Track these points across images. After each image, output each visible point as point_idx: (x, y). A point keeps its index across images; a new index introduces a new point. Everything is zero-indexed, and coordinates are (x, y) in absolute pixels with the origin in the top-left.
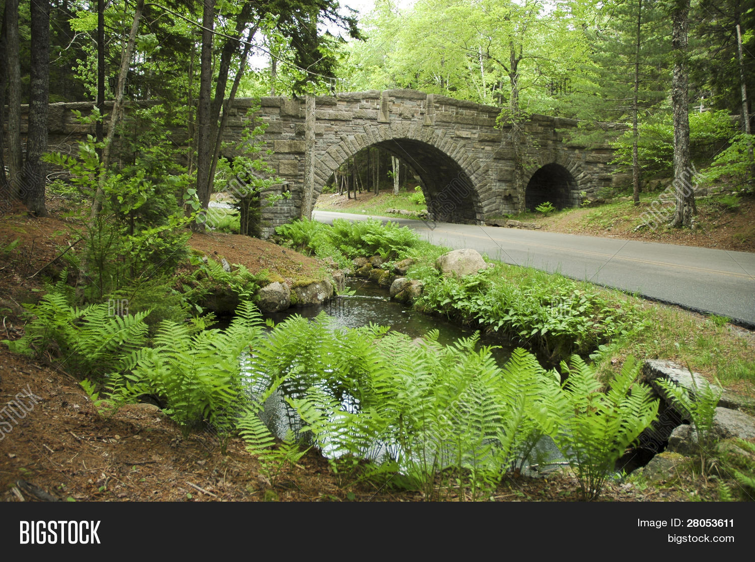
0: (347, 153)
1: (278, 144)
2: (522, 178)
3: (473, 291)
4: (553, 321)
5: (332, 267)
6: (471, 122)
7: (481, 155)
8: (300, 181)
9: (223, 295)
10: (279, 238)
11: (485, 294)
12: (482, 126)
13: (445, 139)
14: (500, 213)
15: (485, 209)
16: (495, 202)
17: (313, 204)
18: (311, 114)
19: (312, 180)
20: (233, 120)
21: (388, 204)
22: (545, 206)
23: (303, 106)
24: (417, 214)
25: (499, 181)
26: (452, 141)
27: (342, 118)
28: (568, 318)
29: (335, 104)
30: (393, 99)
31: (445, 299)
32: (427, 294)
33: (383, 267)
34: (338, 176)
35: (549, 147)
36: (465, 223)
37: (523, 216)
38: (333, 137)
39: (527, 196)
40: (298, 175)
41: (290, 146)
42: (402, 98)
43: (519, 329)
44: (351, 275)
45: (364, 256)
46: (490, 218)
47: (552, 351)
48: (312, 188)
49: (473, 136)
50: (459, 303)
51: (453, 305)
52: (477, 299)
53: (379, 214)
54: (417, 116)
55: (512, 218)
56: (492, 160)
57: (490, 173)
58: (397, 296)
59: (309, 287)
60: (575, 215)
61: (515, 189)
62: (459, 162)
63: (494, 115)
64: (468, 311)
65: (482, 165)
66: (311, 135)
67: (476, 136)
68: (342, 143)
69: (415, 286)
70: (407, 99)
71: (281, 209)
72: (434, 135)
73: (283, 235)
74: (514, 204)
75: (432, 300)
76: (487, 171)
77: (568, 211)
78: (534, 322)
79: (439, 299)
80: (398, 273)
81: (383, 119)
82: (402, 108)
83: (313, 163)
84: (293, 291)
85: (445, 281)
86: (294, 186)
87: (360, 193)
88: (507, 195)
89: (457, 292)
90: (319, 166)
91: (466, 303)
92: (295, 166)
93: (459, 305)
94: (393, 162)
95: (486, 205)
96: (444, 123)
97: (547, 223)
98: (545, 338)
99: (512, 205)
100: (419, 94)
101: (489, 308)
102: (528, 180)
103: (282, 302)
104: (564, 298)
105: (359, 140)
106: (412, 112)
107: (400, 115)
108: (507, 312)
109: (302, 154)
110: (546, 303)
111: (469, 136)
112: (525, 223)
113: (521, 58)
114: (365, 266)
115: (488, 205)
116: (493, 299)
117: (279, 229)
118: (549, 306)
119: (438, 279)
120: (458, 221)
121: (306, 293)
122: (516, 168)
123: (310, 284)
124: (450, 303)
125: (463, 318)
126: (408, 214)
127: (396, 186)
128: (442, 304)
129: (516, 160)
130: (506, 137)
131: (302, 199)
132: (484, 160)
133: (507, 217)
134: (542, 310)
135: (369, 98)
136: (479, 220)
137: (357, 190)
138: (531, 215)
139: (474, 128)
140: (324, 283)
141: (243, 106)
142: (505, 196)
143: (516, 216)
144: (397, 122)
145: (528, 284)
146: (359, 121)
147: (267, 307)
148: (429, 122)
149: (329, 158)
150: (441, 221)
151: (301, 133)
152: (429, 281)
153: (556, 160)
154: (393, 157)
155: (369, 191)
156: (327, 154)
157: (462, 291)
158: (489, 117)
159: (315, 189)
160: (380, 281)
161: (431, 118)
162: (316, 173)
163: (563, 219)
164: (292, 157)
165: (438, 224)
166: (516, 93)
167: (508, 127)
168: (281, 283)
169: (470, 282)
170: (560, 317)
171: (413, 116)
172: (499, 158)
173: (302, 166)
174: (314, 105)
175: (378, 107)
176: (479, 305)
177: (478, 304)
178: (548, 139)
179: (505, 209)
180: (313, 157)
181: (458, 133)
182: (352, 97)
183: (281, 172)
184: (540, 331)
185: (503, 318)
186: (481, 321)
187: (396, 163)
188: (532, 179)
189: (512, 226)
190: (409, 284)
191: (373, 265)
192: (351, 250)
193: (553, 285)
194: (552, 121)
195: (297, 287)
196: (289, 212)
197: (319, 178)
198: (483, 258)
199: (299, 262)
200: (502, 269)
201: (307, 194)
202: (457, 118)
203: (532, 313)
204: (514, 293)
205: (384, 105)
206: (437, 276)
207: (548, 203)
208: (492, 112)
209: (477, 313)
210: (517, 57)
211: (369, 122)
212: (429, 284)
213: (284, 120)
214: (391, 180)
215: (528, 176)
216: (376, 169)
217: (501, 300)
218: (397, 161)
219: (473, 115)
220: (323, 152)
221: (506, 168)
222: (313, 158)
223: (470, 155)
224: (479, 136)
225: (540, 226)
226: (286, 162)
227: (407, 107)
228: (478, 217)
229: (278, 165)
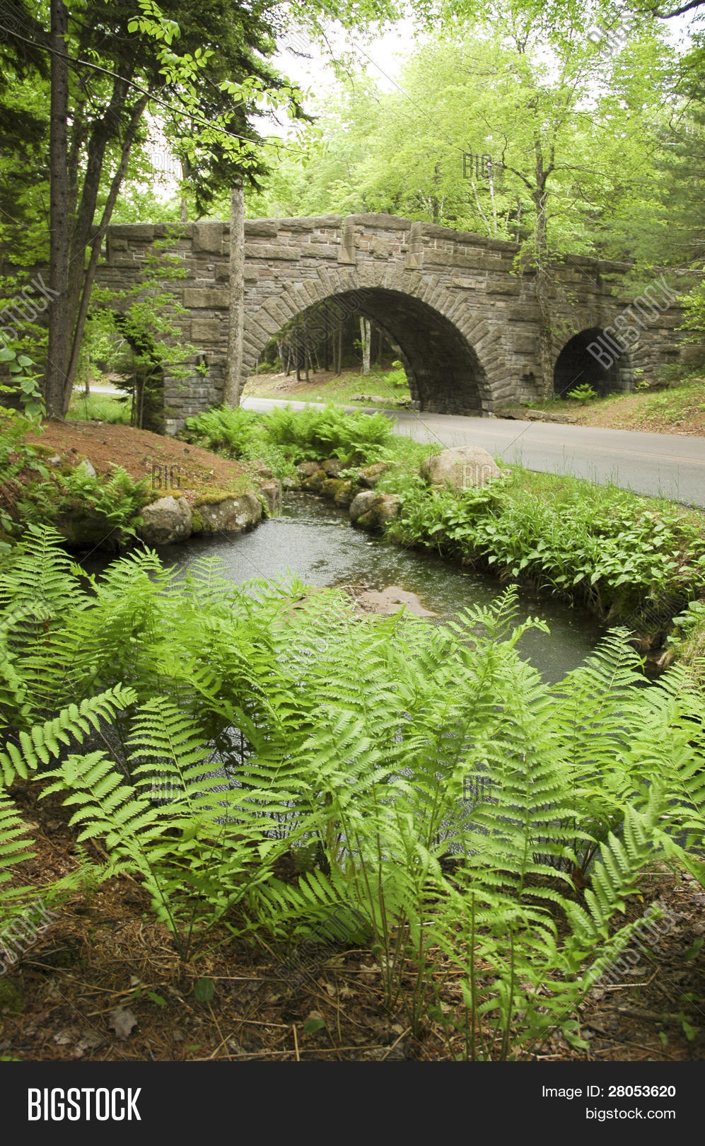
0: (292, 309)
1: (189, 294)
2: (550, 349)
3: (479, 511)
4: (612, 561)
5: (262, 474)
6: (476, 266)
7: (490, 315)
8: (223, 350)
9: (84, 517)
10: (191, 435)
11: (499, 517)
12: (492, 271)
13: (438, 290)
14: (517, 401)
15: (495, 394)
16: (509, 384)
17: (242, 384)
18: (238, 250)
19: (240, 349)
20: (121, 258)
21: (354, 387)
22: (581, 391)
23: (227, 237)
24: (395, 401)
25: (516, 353)
26: (448, 293)
27: (285, 256)
28: (637, 557)
29: (275, 236)
30: (361, 228)
31: (435, 525)
32: (407, 517)
33: (342, 476)
34: (283, 348)
35: (590, 305)
36: (466, 414)
37: (550, 405)
38: (272, 284)
39: (555, 376)
40: (220, 342)
41: (208, 297)
42: (375, 227)
43: (553, 573)
44: (294, 489)
45: (315, 460)
46: (502, 407)
47: (607, 609)
48: (240, 360)
49: (478, 286)
50: (458, 530)
51: (447, 533)
52: (486, 524)
53: (341, 402)
54: (397, 255)
55: (533, 407)
56: (505, 321)
57: (503, 340)
58: (360, 519)
59: (222, 505)
60: (627, 404)
61: (539, 365)
62: (458, 325)
63: (509, 255)
64: (472, 543)
65: (491, 328)
66: (238, 280)
67: (483, 286)
68: (285, 294)
69: (390, 503)
70: (382, 228)
71: (195, 392)
72: (421, 284)
73: (196, 431)
74: (537, 387)
75: (414, 525)
76: (499, 337)
77: (616, 397)
78: (578, 563)
79: (426, 524)
80: (364, 484)
81: (346, 259)
82: (374, 243)
83: (241, 322)
84: (197, 512)
85: (436, 496)
86: (214, 358)
87: (315, 372)
88: (528, 373)
89: (454, 513)
90: (251, 328)
91: (468, 531)
92: (214, 327)
93: (458, 534)
94: (362, 327)
95: (496, 389)
96: (437, 266)
97: (585, 414)
98: (596, 588)
99: (533, 389)
100: (399, 222)
101: (505, 539)
102: (558, 352)
103: (177, 528)
104: (627, 524)
105: (309, 289)
106: (390, 248)
107: (372, 253)
108: (534, 545)
109: (224, 309)
110: (597, 532)
111: (473, 286)
112: (554, 415)
113: (552, 168)
114: (315, 475)
115: (500, 388)
116: (512, 525)
117: (190, 421)
118: (602, 537)
119: (424, 493)
120: (456, 412)
121: (217, 514)
122: (541, 334)
123: (223, 501)
124: (443, 531)
125: (463, 555)
126: (382, 403)
127: (366, 363)
128: (431, 532)
129: (541, 323)
130: (527, 288)
131: (225, 376)
132: (494, 321)
133: (527, 406)
134: (592, 542)
135: (324, 227)
136: (486, 411)
137: (309, 368)
138: (561, 403)
139: (480, 274)
140: (246, 498)
141: (137, 238)
142: (525, 376)
143: (540, 404)
144: (367, 264)
145: (566, 502)
146: (310, 261)
147: (155, 536)
148: (413, 264)
149: (265, 316)
150: (431, 411)
151: (223, 279)
152: (410, 495)
153: (599, 323)
154: (362, 319)
155: (327, 370)
156: (263, 311)
157: (463, 511)
158: (503, 257)
159: (244, 362)
160: (337, 497)
161: (417, 258)
162: (246, 339)
163: (609, 409)
164: (211, 314)
165: (426, 415)
166: (543, 222)
167: (531, 273)
168: (176, 498)
169: (473, 498)
170: (622, 554)
171: (391, 255)
172: (516, 318)
173: (225, 327)
174: (242, 236)
175: (339, 240)
176: (489, 534)
177: (489, 531)
178: (588, 292)
179: (524, 395)
180: (240, 313)
181: (457, 281)
182: (300, 225)
183: (194, 336)
184: (587, 577)
185: (527, 554)
186: (492, 559)
187: (366, 327)
188: (563, 352)
189: (533, 419)
190: (380, 501)
191: (327, 473)
192: (295, 450)
193: (607, 503)
194: (595, 265)
195: (202, 504)
196: (208, 394)
197: (250, 346)
198: (496, 461)
199: (210, 465)
200: (523, 478)
201: (232, 369)
202: (455, 258)
203: (575, 548)
204: (545, 515)
205: (348, 237)
206: (422, 488)
207: (587, 386)
208: (507, 250)
209: (486, 547)
210: (545, 168)
211: (325, 262)
212: (410, 501)
213: (199, 259)
214: (359, 353)
215: (557, 347)
216: (337, 338)
217: (524, 526)
218: (368, 326)
219: (479, 254)
220: (257, 308)
221: (527, 334)
222: (241, 315)
223: (474, 313)
224: (488, 287)
225: (575, 419)
226: (202, 321)
227: (383, 240)
228: (485, 405)
229: (190, 326)
